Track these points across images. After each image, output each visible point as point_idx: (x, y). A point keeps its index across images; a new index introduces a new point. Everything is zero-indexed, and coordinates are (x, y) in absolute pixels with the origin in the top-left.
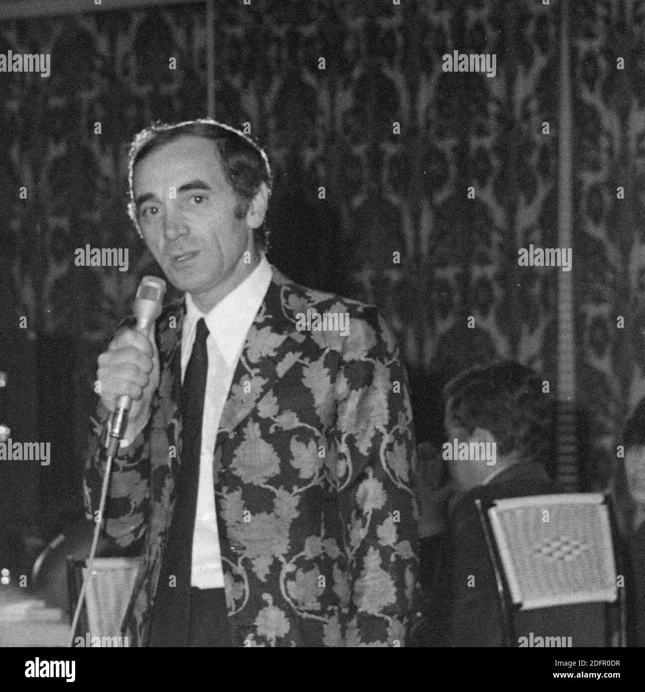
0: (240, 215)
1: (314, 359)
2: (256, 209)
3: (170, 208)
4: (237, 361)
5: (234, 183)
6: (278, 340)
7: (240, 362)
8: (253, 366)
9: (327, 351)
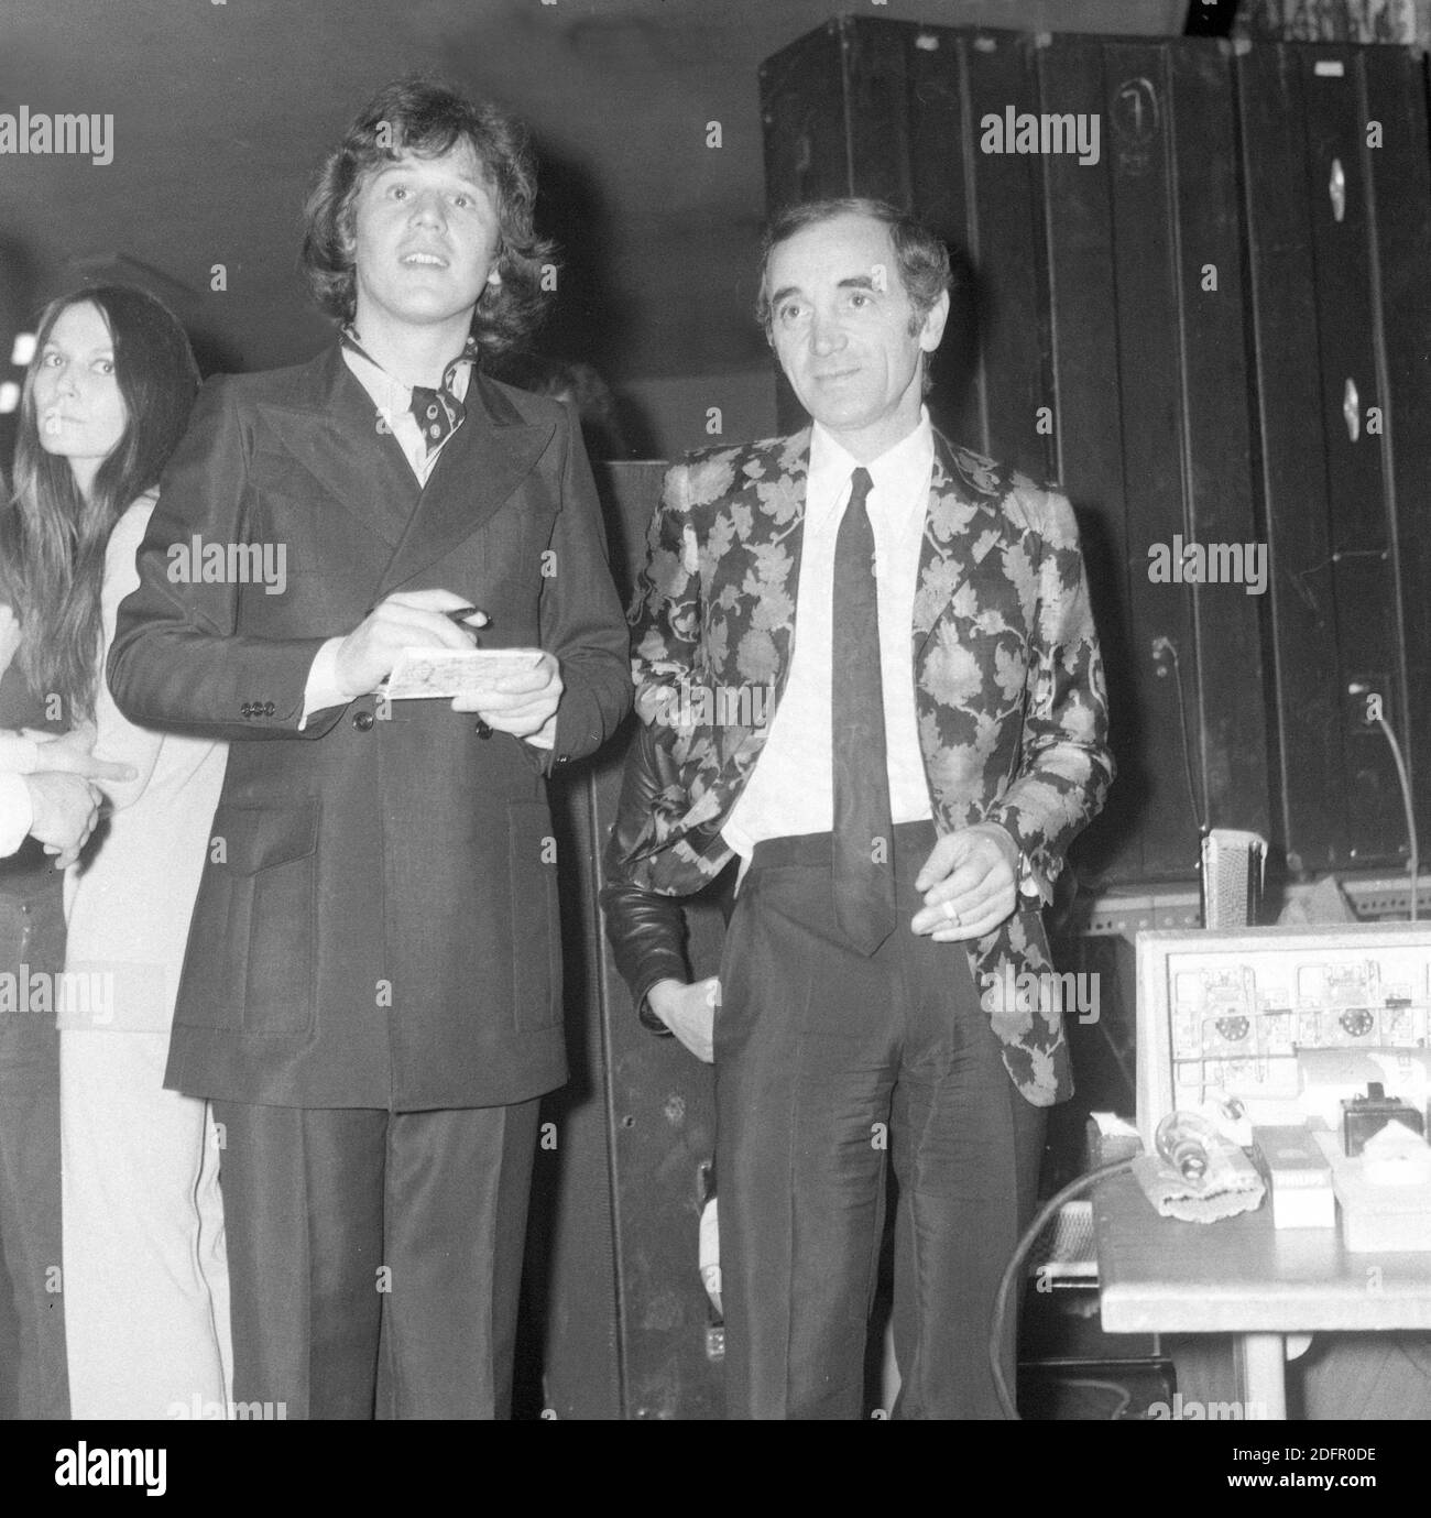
0: (914, 330)
1: (1013, 542)
2: (932, 324)
3: (824, 311)
4: (920, 538)
5: (909, 285)
6: (967, 512)
7: (925, 538)
8: (943, 546)
9: (1026, 533)
